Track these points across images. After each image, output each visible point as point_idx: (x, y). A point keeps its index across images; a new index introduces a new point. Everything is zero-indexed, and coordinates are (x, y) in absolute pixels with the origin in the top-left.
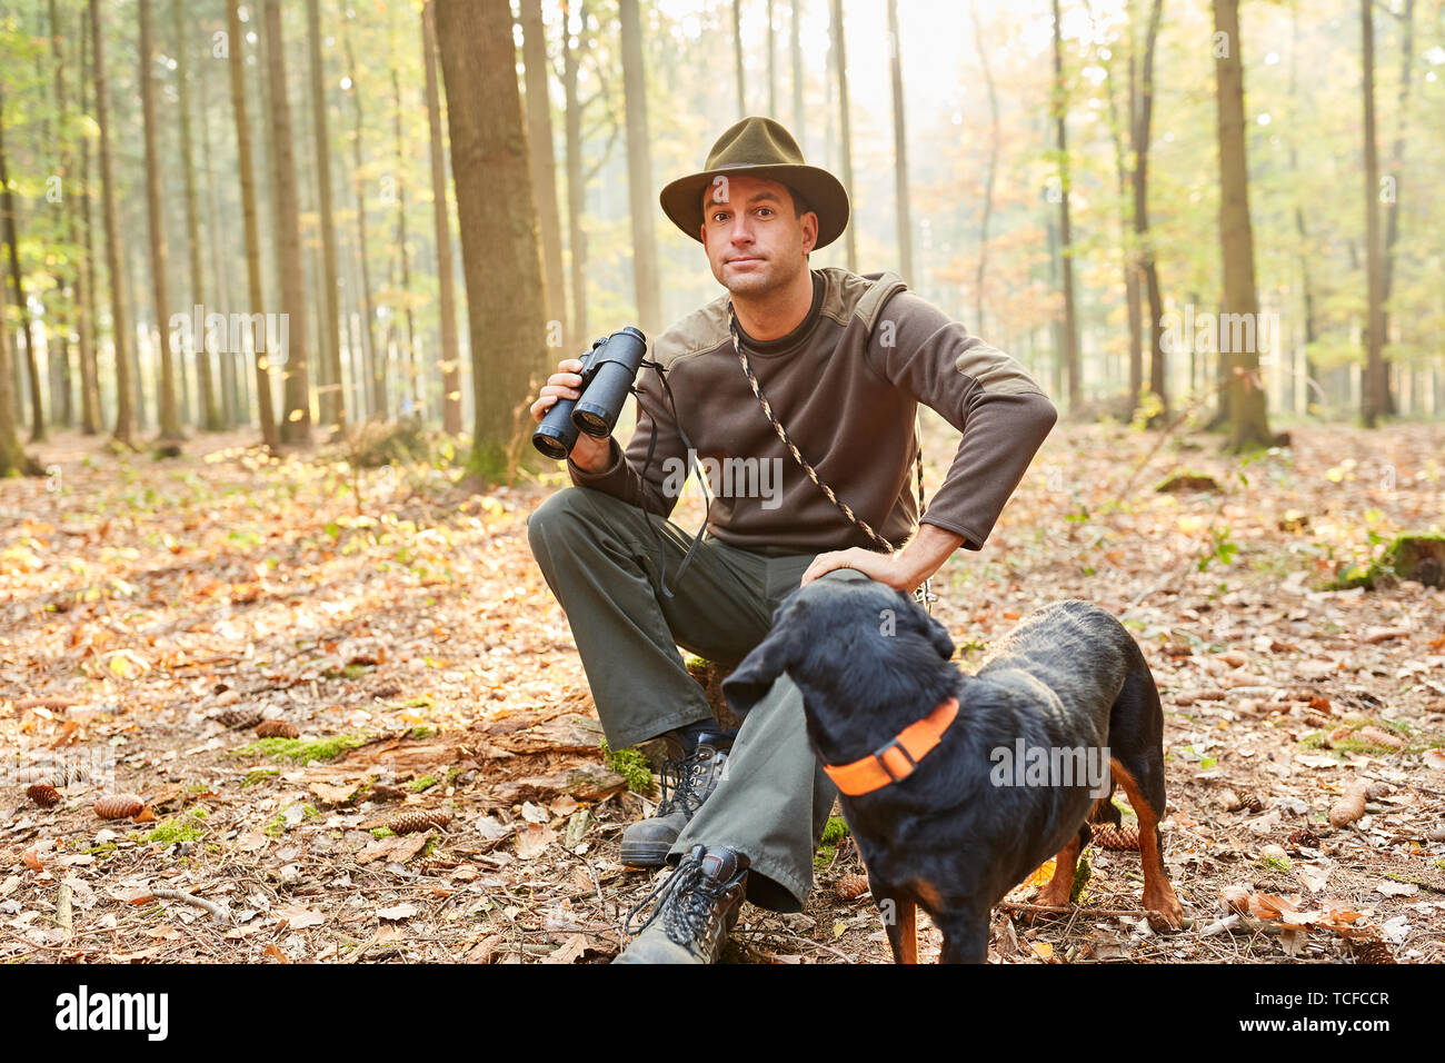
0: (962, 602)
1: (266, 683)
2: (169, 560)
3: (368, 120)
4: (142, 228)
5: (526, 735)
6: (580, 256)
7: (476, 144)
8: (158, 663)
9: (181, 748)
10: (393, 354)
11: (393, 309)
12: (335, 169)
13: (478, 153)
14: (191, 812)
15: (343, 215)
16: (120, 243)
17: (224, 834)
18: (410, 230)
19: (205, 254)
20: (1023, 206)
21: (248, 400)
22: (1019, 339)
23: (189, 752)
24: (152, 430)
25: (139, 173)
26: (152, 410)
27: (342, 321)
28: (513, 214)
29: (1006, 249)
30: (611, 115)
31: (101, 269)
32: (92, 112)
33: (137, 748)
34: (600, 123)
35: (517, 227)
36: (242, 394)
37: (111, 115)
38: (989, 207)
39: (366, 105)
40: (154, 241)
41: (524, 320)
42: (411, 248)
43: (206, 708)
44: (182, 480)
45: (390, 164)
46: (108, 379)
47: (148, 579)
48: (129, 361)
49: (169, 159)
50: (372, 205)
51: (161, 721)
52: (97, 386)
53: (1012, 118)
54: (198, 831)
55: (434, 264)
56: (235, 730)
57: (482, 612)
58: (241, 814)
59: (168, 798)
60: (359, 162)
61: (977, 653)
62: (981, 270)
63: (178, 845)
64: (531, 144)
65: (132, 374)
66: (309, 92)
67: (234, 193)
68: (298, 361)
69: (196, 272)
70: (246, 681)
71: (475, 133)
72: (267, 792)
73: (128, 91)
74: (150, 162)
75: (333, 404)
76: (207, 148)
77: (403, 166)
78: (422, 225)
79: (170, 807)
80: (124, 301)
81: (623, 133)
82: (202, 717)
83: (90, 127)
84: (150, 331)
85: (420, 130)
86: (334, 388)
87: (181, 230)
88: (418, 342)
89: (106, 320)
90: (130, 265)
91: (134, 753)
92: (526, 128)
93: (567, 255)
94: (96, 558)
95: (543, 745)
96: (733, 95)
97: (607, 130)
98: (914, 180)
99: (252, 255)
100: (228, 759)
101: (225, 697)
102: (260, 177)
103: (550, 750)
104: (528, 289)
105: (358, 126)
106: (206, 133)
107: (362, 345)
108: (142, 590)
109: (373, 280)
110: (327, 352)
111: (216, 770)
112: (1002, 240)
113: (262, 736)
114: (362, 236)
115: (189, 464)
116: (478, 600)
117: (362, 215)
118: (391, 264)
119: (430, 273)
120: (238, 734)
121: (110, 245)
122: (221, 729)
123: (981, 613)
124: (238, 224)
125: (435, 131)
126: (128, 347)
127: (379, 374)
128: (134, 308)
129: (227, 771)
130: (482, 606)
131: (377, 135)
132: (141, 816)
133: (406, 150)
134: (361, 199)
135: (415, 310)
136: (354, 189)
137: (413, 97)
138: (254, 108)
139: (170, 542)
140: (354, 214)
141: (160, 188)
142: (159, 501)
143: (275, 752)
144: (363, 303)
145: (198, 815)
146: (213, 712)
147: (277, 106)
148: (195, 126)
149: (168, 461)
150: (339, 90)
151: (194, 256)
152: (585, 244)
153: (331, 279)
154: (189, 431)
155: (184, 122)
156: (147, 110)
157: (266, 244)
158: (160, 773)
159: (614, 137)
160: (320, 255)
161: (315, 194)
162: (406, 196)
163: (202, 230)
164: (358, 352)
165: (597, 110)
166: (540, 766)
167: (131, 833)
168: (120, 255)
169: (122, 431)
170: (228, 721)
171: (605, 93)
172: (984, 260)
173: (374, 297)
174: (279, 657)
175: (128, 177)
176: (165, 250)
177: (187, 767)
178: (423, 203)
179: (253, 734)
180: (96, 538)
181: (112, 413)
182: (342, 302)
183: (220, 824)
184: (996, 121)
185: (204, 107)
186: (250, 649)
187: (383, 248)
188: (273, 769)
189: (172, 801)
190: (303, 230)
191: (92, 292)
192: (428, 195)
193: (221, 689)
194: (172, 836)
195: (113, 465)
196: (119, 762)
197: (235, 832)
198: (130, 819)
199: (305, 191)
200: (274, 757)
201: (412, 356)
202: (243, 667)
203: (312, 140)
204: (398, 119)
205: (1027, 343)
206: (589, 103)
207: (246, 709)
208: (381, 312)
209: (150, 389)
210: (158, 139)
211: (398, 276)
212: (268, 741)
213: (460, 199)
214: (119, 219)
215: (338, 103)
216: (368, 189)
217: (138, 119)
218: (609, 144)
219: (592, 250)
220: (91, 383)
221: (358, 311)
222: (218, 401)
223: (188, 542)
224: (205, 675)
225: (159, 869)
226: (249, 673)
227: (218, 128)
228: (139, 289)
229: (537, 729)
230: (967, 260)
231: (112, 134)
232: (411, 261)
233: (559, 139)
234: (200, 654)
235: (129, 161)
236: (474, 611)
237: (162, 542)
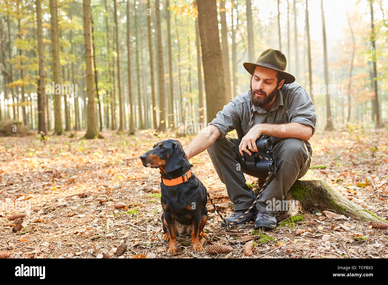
0: (338, 170)
1: (154, 183)
2: (132, 157)
3: (181, 50)
4: (127, 79)
5: (217, 193)
6: (236, 83)
7: (208, 53)
8: (129, 178)
9: (134, 195)
10: (187, 110)
11: (187, 98)
12: (173, 63)
13: (209, 55)
14: (136, 207)
15: (175, 74)
16: (121, 82)
17: (144, 213)
18: (192, 78)
19: (141, 86)
20: (362, 67)
21: (151, 122)
22: (362, 105)
23: (136, 196)
24: (128, 129)
25: (126, 65)
26: (128, 125)
27: (174, 102)
28: (218, 70)
29: (357, 79)
30: (244, 46)
31: (117, 89)
32: (116, 50)
33: (124, 195)
34: (241, 48)
35: (219, 74)
36: (149, 120)
37: (120, 51)
38: (352, 67)
39: (181, 46)
40: (129, 82)
41: (220, 98)
42: (192, 82)
43: (140, 188)
44: (135, 140)
45: (187, 61)
46: (118, 117)
47: (126, 161)
48: (123, 111)
49: (133, 61)
50: (182, 71)
51: (129, 190)
52: (115, 118)
53: (359, 42)
54: (138, 212)
55: (198, 86)
56: (146, 192)
57: (207, 169)
58: (148, 209)
59: (131, 204)
60: (179, 61)
61: (341, 182)
62: (349, 86)
63: (133, 214)
64: (223, 52)
65: (123, 115)
66: (167, 43)
67: (148, 69)
68: (163, 108)
69: (139, 90)
70: (149, 183)
71: (208, 50)
72: (154, 205)
73: (124, 45)
74: (129, 63)
75: (172, 119)
76: (142, 58)
77: (190, 61)
78: (195, 77)
79: (131, 207)
80: (122, 97)
81: (247, 51)
82: (139, 189)
83: (115, 54)
84: (128, 105)
85: (194, 52)
86: (171, 115)
87: (136, 79)
88: (193, 107)
89: (118, 102)
90: (123, 88)
91: (123, 196)
92: (221, 48)
93: (232, 83)
94: (115, 156)
95: (221, 196)
96: (278, 40)
97: (243, 50)
98: (329, 60)
99: (152, 84)
100: (145, 198)
101: (144, 185)
102: (155, 65)
103: (223, 197)
104: (221, 90)
105: (179, 52)
106: (142, 55)
107: (179, 108)
108: (125, 163)
109: (182, 91)
110: (171, 109)
111: (142, 200)
112: (356, 77)
113: (153, 193)
114: (180, 79)
115: (136, 136)
116: (206, 167)
117: (180, 74)
118: (187, 87)
119: (197, 89)
120: (147, 193)
121: (119, 83)
122: (143, 192)
123: (344, 173)
124: (149, 77)
125: (198, 52)
126: (123, 108)
127: (183, 115)
128: (124, 98)
129: (144, 200)
130: (207, 168)
131: (184, 53)
132: (125, 208)
133: (191, 58)
134: (179, 70)
135: (193, 98)
136: (178, 68)
137: (193, 43)
138: (154, 48)
139: (132, 152)
140: (177, 74)
141: (131, 69)
142: (129, 144)
143: (156, 196)
144: (179, 97)
145: (138, 208)
146: (141, 188)
147: (159, 47)
148: (140, 53)
149: (131, 136)
150: (174, 43)
151: (139, 85)
152: (237, 80)
153: (172, 90)
154: (136, 129)
155: (137, 52)
156: (128, 50)
157: (156, 82)
158: (129, 200)
159: (245, 52)
160: (169, 85)
161: (168, 69)
162: (191, 69)
163: (141, 79)
164: (178, 110)
165: (241, 45)
166: (220, 202)
167: (122, 212)
168: (121, 85)
169: (121, 129)
170: (145, 190)
171: (243, 40)
172: (351, 82)
173: (183, 95)
174: (157, 177)
175: (123, 66)
176: (132, 84)
177: (135, 199)
178: (195, 71)
179: (151, 193)
180: (115, 152)
181: (118, 125)
182: (174, 97)
183: (143, 211)
184: (354, 44)
185: (142, 48)
186: (150, 176)
187: (185, 82)
188: (155, 200)
189: (132, 205)
190: (165, 78)
191: (114, 95)
192: (196, 68)
193: (143, 184)
194: (132, 212)
195: (118, 136)
196: (120, 197)
197: (146, 213)
198: (122, 209)
199: (166, 69)
200: (156, 198)
201: (192, 110)
202: (149, 180)
203: (168, 55)
204: (189, 49)
205: (364, 106)
206: (239, 43)
207: (149, 188)
208: (184, 99)
209: (127, 119)
210: (131, 57)
211: (188, 90)
212: (154, 194)
213: (204, 67)
214: (121, 76)
215: (174, 47)
216: (181, 68)
217: (126, 52)
218: (244, 54)
219: (239, 82)
220: (114, 117)
221: (178, 99)
222: (143, 122)
223: (136, 153)
224: (139, 181)
225: (129, 219)
226: (150, 181)
227: (145, 54)
228: (126, 95)
229: (220, 192)
230: (346, 82)
231: (120, 55)
232: (192, 85)
233: (230, 53)
234: (138, 177)
235: (124, 62)
236: (206, 169)
237: (130, 153)
